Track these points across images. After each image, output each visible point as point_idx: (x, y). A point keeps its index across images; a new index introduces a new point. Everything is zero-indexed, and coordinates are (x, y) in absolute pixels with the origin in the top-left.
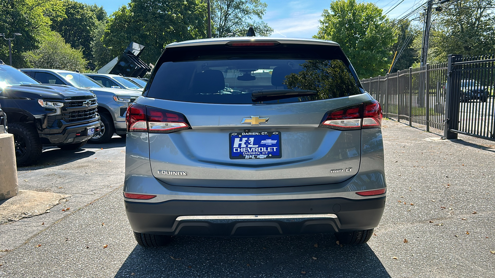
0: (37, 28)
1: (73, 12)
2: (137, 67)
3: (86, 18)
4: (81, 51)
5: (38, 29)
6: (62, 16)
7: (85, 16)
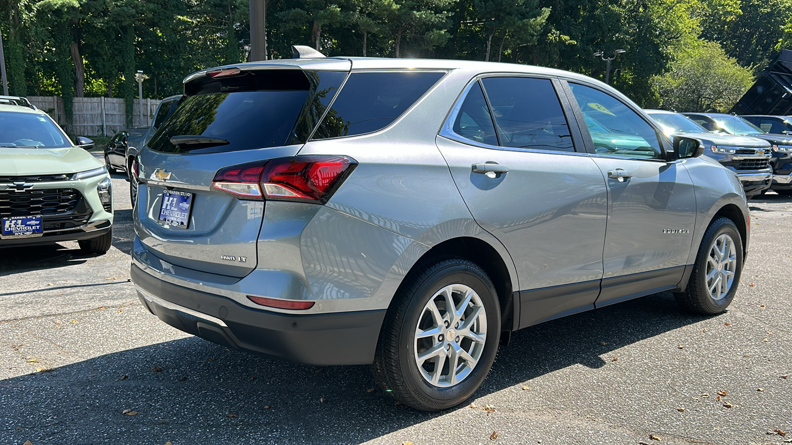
0: (678, 38)
1: (756, 3)
2: (786, 94)
3: (780, 10)
4: (751, 69)
5: (680, 38)
6: (734, 12)
7: (778, 8)
